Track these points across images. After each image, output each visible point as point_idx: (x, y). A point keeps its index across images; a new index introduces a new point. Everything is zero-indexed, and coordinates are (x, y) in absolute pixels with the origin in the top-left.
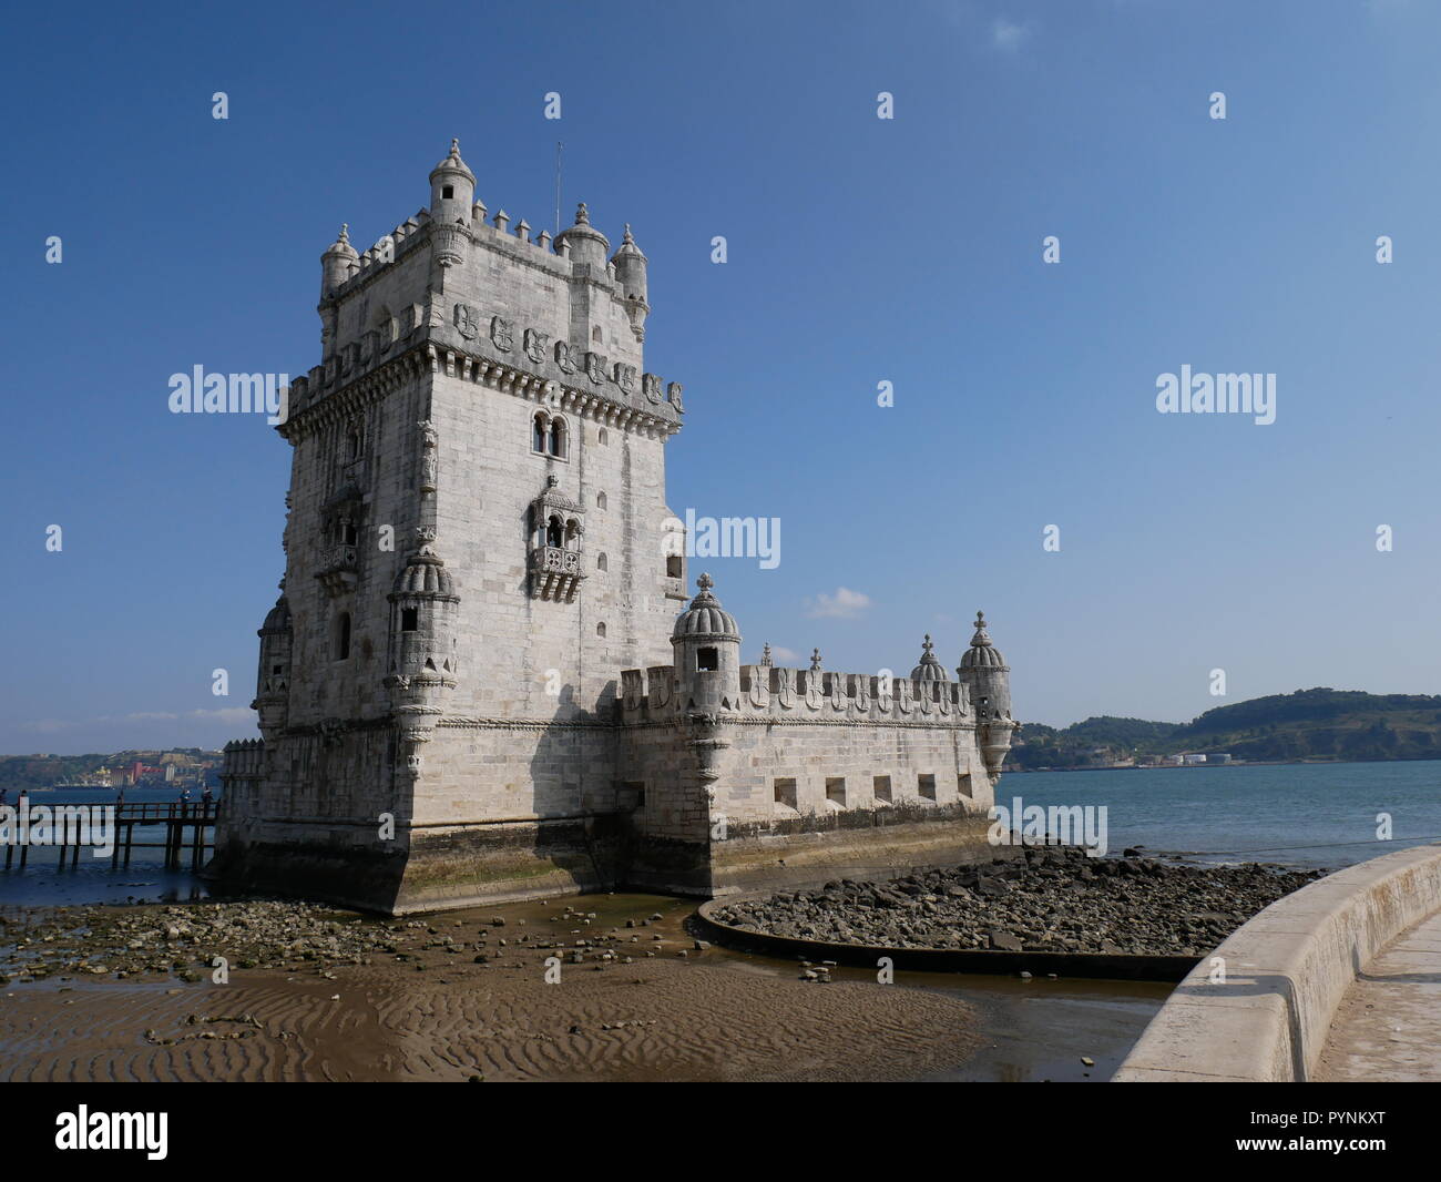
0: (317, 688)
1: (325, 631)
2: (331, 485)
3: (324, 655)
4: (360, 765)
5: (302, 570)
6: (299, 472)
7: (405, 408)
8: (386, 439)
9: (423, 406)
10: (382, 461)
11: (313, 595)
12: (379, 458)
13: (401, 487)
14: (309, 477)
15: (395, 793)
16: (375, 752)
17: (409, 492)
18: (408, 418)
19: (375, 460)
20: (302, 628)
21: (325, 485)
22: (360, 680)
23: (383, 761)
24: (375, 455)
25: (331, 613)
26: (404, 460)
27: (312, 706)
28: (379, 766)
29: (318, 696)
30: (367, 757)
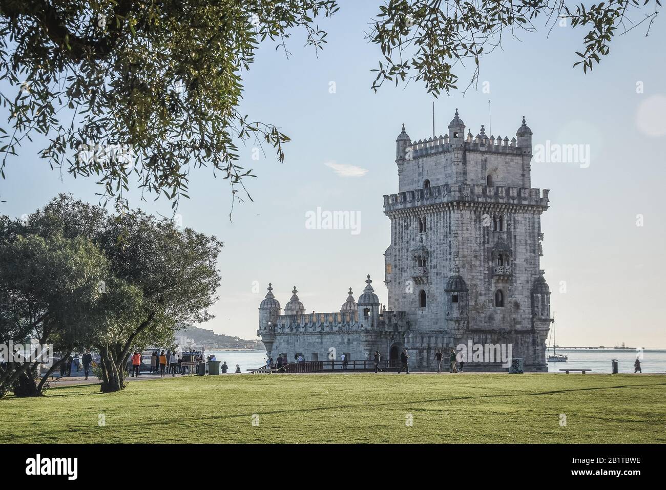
0: (487, 316)
1: (490, 295)
2: (486, 237)
3: (491, 305)
4: (517, 346)
5: (471, 267)
6: (462, 223)
7: (527, 222)
8: (518, 230)
9: (536, 226)
10: (517, 238)
11: (480, 280)
12: (515, 236)
13: (528, 251)
14: (469, 228)
15: (537, 355)
16: (525, 342)
17: (533, 255)
18: (529, 226)
19: (513, 237)
20: (474, 291)
21: (482, 236)
22: (514, 316)
23: (530, 345)
24: (513, 233)
25: (493, 288)
26: (529, 242)
27: (485, 322)
28: (528, 346)
29: (489, 319)
30: (521, 343)
